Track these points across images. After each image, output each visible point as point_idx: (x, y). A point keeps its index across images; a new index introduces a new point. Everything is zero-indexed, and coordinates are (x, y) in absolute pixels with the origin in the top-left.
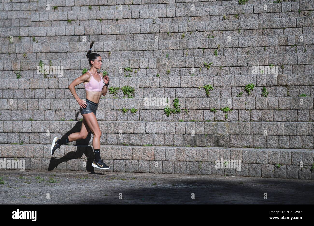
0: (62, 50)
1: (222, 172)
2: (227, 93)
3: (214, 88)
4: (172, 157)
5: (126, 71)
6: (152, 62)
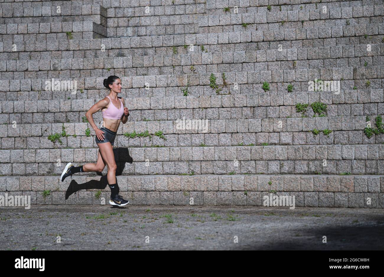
0: (238, 61)
4: (376, 188)
6: (348, 73)
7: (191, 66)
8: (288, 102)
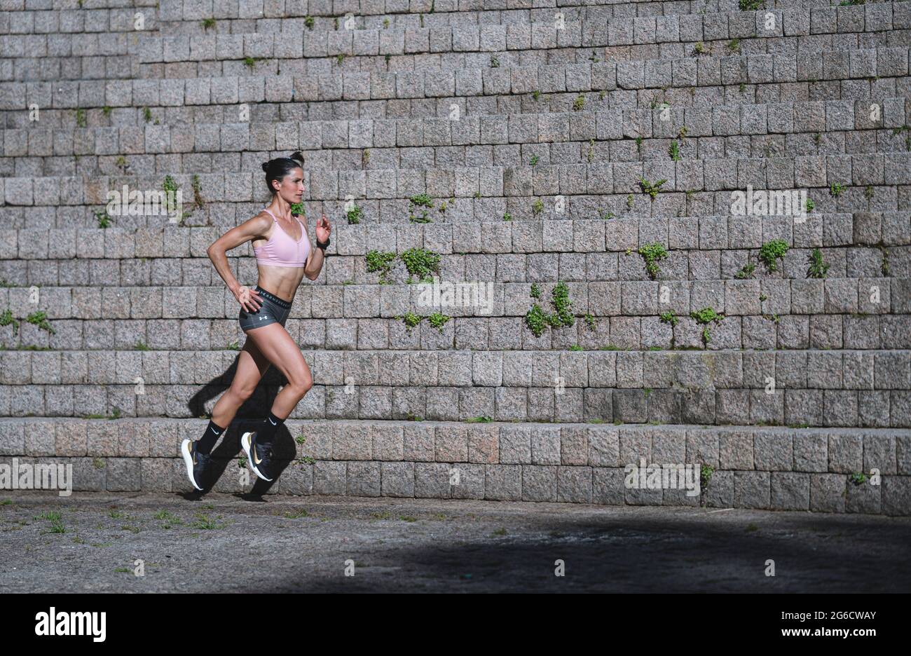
0: (230, 146)
2: (708, 266)
3: (669, 254)
4: (551, 454)
5: (416, 204)
6: (491, 180)
7: (120, 157)
8: (349, 246)
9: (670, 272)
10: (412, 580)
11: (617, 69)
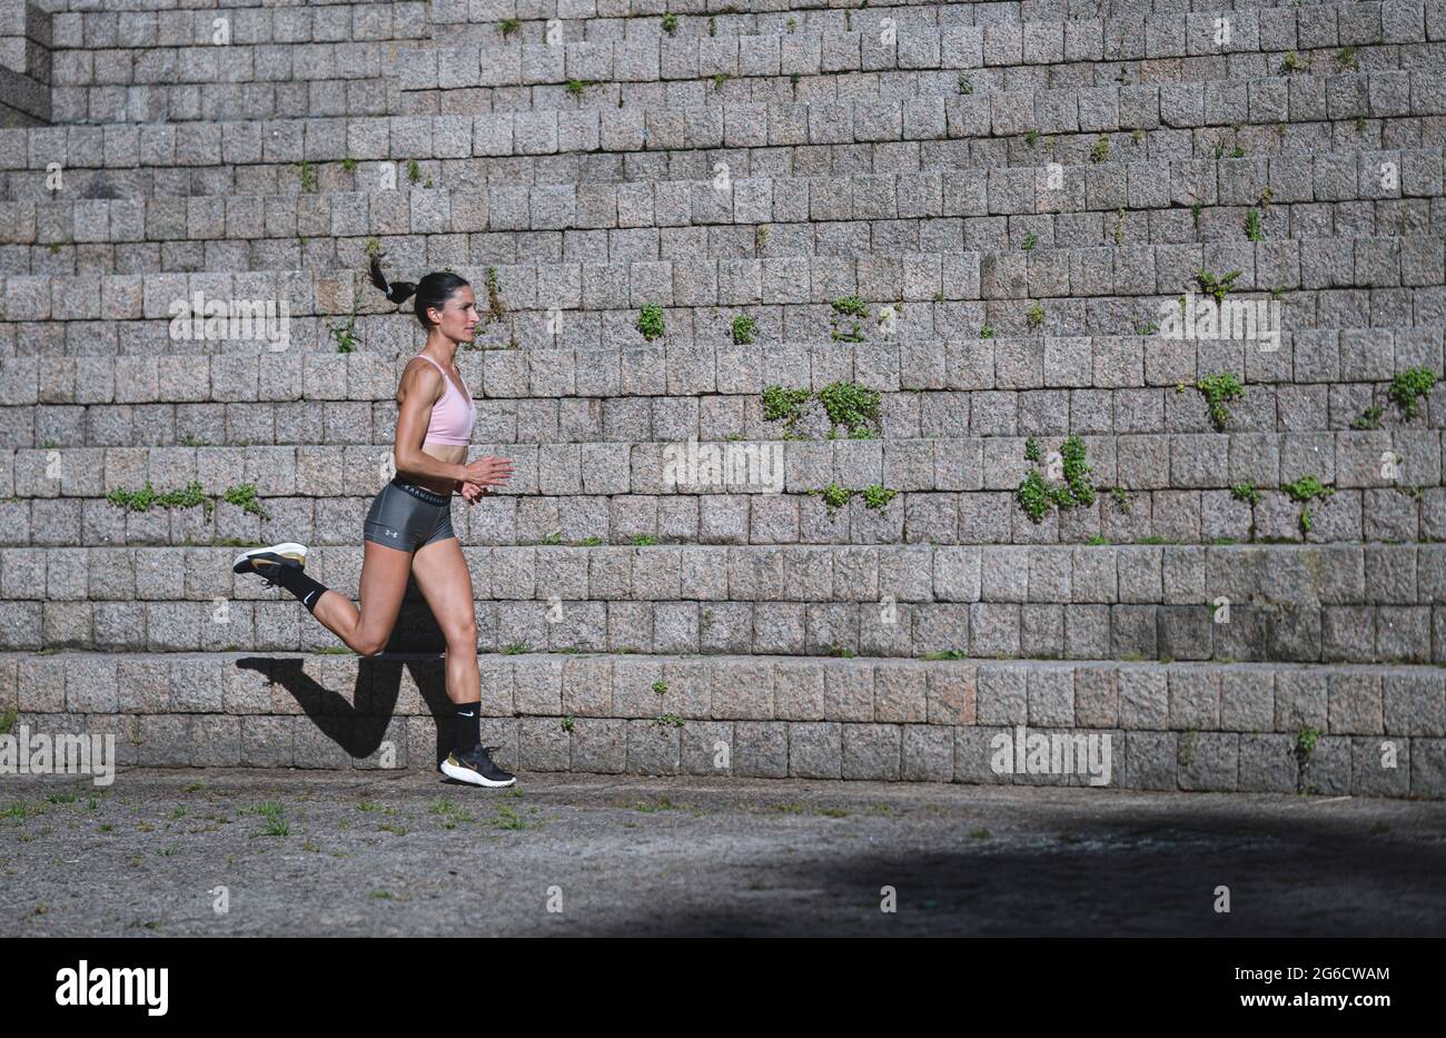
0: (546, 221)
1: (1291, 776)
2: (1309, 410)
3: (1246, 390)
4: (1059, 709)
5: (842, 312)
6: (961, 273)
7: (371, 239)
8: (735, 380)
9: (1248, 419)
10: (842, 910)
11: (1160, 96)
